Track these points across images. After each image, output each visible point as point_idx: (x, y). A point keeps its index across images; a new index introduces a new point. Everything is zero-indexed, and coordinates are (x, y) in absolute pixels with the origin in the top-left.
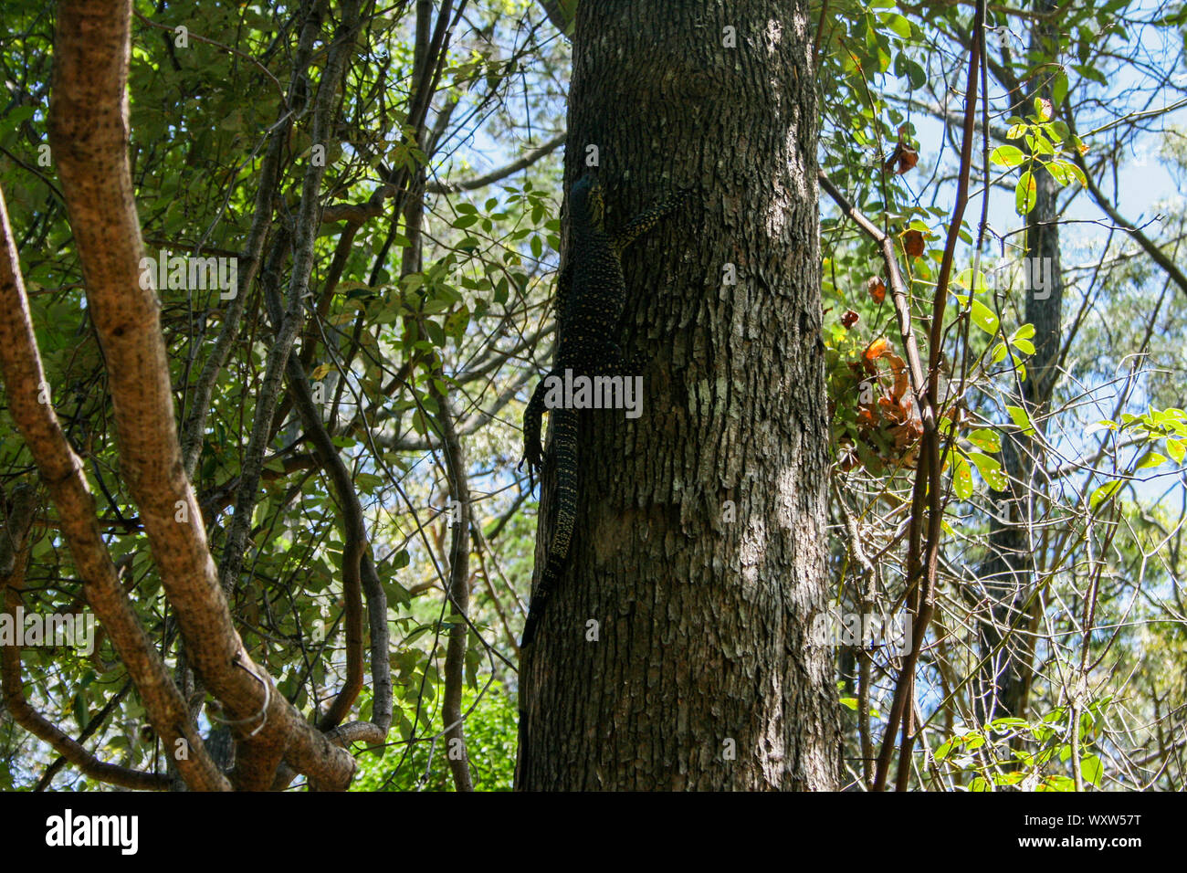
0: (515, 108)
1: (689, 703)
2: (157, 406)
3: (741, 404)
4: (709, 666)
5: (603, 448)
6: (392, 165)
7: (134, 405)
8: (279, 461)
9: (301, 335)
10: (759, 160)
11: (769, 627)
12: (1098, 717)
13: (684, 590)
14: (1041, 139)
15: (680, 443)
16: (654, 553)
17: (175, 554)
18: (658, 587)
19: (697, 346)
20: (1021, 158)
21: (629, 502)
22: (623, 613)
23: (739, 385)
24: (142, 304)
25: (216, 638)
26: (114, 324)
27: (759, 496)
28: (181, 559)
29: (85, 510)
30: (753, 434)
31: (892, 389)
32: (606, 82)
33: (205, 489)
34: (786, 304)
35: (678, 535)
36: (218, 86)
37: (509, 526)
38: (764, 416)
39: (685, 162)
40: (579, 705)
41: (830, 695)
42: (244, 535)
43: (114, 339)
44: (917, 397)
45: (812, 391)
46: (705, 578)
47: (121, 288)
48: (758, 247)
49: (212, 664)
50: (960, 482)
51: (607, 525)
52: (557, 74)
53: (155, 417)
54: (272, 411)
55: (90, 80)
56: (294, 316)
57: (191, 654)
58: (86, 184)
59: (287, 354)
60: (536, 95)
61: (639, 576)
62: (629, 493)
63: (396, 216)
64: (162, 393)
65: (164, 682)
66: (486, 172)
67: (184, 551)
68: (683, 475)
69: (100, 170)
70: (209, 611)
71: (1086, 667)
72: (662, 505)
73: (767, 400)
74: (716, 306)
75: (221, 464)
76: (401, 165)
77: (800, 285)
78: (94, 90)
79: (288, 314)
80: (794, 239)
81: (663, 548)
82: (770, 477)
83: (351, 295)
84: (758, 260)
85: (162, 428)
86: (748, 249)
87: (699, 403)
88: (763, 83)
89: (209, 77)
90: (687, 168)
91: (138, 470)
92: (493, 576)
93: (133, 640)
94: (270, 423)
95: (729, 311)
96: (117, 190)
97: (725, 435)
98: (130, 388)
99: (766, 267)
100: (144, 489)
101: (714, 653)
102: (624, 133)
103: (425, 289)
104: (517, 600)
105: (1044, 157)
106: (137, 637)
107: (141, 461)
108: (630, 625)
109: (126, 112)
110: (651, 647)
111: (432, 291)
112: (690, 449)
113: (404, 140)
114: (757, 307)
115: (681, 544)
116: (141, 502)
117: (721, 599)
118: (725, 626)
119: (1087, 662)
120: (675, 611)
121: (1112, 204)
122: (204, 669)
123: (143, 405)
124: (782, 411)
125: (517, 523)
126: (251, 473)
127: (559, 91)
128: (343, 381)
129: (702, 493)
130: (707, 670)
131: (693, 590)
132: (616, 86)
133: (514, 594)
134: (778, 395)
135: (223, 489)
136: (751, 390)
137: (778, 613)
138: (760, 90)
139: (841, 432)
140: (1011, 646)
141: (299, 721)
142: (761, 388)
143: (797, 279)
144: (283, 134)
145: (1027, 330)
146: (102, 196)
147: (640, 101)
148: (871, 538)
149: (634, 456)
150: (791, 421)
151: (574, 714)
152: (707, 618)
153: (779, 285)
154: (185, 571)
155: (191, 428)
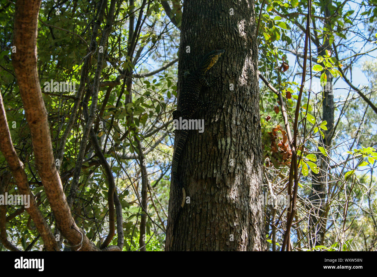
0: (161, 51)
1: (219, 241)
2: (47, 146)
3: (235, 146)
4: (226, 229)
5: (191, 159)
6: (123, 68)
7: (39, 146)
8: (87, 163)
9: (94, 123)
10: (240, 68)
11: (244, 217)
12: (348, 245)
13: (217, 205)
14: (328, 62)
15: (216, 158)
16: (208, 193)
17: (53, 193)
18: (209, 204)
19: (221, 127)
20: (322, 69)
21: (200, 177)
22: (198, 212)
23: (234, 140)
24: (42, 114)
25: (66, 220)
26: (33, 120)
27: (241, 175)
28: (54, 195)
29: (24, 179)
30: (239, 155)
31: (282, 140)
32: (191, 43)
33: (64, 172)
34: (249, 114)
35: (215, 187)
36: (68, 44)
37: (159, 183)
38: (242, 149)
39: (216, 69)
40: (184, 242)
41: (264, 238)
42: (76, 186)
43: (33, 125)
44: (290, 144)
45: (257, 141)
46: (224, 201)
47: (35, 108)
48: (240, 96)
49: (65, 228)
50: (304, 171)
51: (193, 184)
52: (174, 40)
53: (46, 150)
54: (85, 147)
55: (24, 42)
56: (92, 117)
57: (58, 225)
58: (23, 76)
59: (90, 129)
60: (167, 47)
61: (203, 200)
62: (200, 174)
63: (124, 85)
64: (48, 142)
65: (49, 234)
66: (152, 71)
67: (55, 192)
68: (217, 168)
69: (28, 71)
70: (64, 211)
71: (345, 229)
72: (210, 178)
73: (243, 144)
74: (227, 115)
75: (69, 164)
76: (126, 69)
77: (253, 108)
78: (26, 46)
79: (90, 116)
80: (251, 93)
81: (211, 191)
82: (244, 169)
83: (110, 110)
84: (240, 100)
85: (48, 153)
86: (237, 97)
87: (222, 145)
88: (241, 44)
89: (64, 41)
90: (217, 71)
91: (41, 166)
92: (154, 199)
93: (39, 221)
94: (84, 151)
95: (231, 116)
96: (34, 78)
97: (230, 155)
98: (38, 140)
99: (243, 102)
100: (43, 172)
101: (227, 225)
102: (197, 60)
103: (134, 108)
104: (162, 207)
105: (329, 68)
106: (41, 220)
107: (42, 163)
108: (200, 216)
109: (36, 53)
110: (207, 223)
111: (136, 108)
112: (219, 160)
113: (127, 61)
114: (240, 115)
115: (216, 190)
116: (42, 176)
117: (229, 208)
118: (231, 216)
119: (345, 228)
120: (215, 212)
121: (350, 81)
122: (62, 229)
123: (42, 146)
124: (248, 148)
125: (162, 182)
126: (78, 167)
127: (175, 45)
128: (108, 137)
129: (223, 174)
130: (225, 230)
131: (220, 205)
132: (195, 45)
133: (161, 205)
134: (246, 143)
135: (70, 172)
136: (238, 141)
137: (247, 212)
138: (240, 46)
139: (266, 154)
140: (321, 223)
141: (93, 246)
142: (241, 140)
143: (252, 106)
144: (88, 59)
145: (324, 123)
146: (29, 80)
147: (202, 50)
148: (276, 188)
149: (201, 162)
150: (251, 151)
151: (183, 245)
152: (225, 214)
153: (246, 108)
154: (56, 198)
155: (59, 152)
